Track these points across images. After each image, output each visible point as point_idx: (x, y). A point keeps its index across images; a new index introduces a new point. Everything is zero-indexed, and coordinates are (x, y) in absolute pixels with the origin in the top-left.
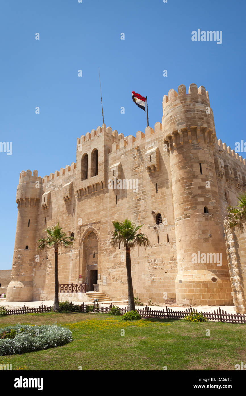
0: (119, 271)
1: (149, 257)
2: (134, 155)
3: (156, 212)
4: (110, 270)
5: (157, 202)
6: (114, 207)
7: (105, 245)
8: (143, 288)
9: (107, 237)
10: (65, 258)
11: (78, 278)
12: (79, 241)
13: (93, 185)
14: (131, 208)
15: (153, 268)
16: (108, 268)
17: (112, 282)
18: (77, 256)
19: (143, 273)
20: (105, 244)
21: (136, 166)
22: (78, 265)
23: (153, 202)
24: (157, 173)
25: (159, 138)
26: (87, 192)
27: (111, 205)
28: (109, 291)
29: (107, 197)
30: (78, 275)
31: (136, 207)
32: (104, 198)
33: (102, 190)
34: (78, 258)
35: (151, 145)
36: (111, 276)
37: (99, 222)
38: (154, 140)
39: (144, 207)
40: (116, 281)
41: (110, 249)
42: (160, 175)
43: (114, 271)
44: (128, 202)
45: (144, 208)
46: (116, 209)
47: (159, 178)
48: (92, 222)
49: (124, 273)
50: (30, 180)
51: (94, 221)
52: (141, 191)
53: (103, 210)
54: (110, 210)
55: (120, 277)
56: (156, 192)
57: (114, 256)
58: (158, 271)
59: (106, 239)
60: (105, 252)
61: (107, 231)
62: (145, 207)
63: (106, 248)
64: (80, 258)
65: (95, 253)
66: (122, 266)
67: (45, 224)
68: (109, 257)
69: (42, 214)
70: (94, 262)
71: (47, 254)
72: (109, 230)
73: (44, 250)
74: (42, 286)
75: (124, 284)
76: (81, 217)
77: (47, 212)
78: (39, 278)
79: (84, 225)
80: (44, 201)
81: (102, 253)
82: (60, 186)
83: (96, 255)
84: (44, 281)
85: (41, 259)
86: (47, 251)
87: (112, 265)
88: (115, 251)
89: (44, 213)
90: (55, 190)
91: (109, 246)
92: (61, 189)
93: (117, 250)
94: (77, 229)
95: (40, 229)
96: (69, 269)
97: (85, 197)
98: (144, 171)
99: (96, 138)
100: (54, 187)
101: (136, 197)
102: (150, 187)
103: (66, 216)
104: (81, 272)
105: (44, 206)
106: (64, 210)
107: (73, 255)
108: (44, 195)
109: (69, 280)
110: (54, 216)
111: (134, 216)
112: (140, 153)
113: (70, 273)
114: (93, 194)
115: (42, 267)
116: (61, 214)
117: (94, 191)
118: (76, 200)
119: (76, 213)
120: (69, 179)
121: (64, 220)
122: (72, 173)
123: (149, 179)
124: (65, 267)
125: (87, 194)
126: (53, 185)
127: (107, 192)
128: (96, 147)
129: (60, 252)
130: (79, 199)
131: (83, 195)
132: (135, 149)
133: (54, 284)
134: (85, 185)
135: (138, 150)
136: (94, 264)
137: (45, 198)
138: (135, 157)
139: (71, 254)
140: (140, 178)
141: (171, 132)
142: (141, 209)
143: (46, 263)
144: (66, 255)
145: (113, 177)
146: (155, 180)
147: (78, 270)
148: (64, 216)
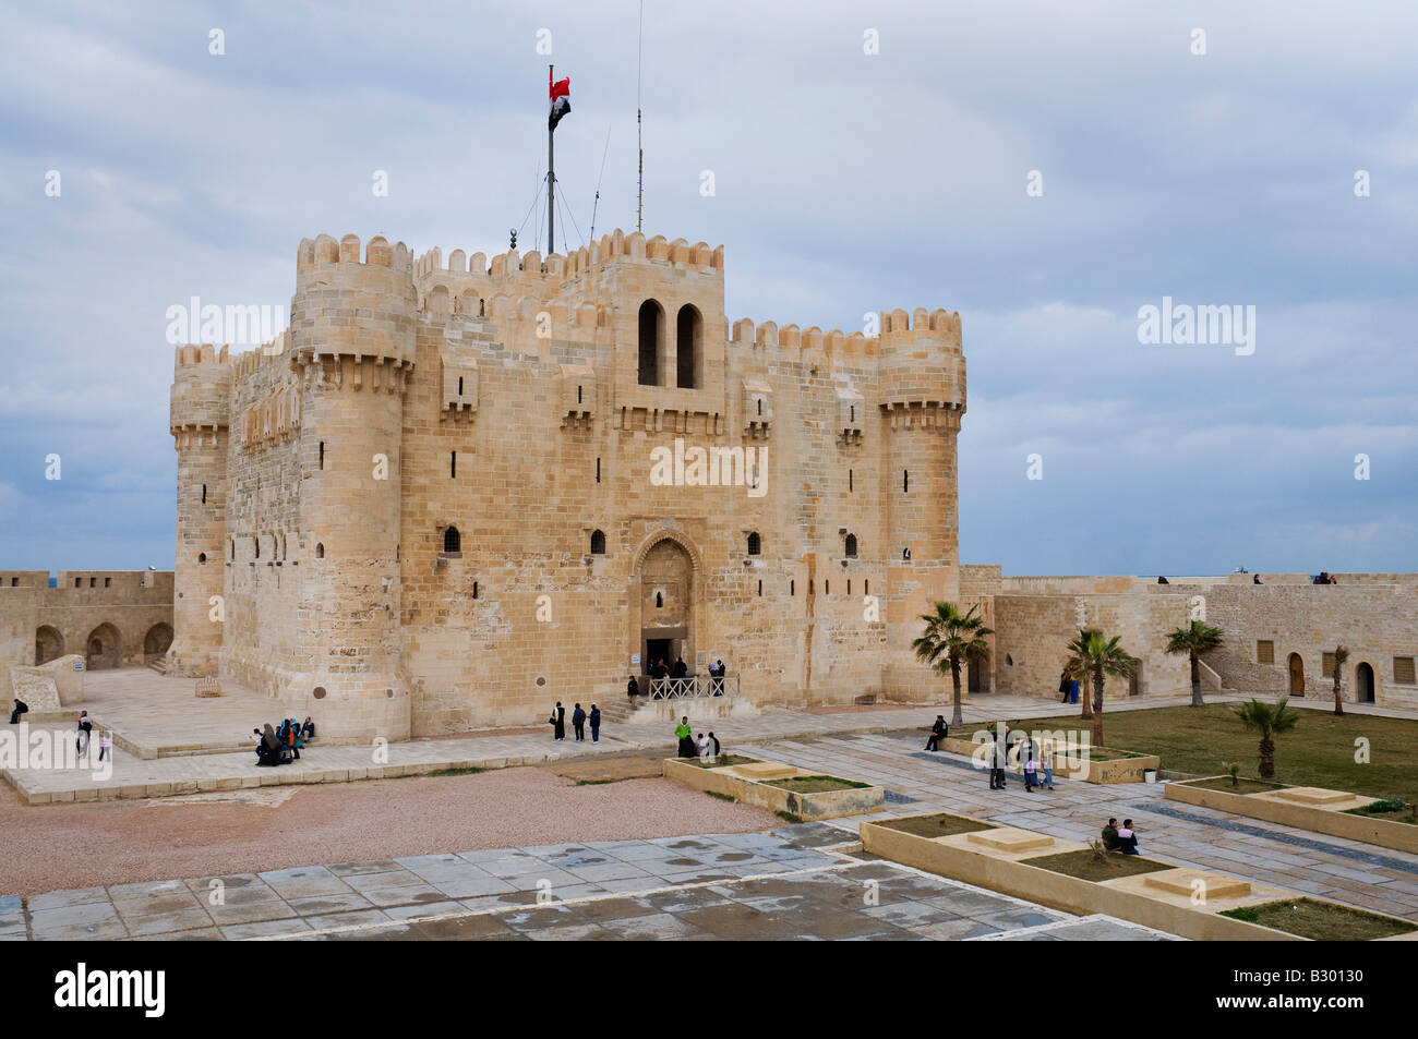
0: (759, 645)
1: (828, 619)
2: (802, 381)
3: (848, 532)
4: (734, 642)
5: (850, 511)
6: (746, 492)
7: (721, 583)
9: (727, 564)
10: (567, 602)
12: (628, 561)
13: (686, 413)
14: (792, 506)
16: (727, 638)
17: (740, 669)
18: (618, 601)
19: (814, 650)
20: (720, 580)
21: (807, 412)
22: (627, 627)
23: (842, 509)
25: (861, 372)
26: (660, 423)
30: (626, 653)
31: (805, 508)
34: (625, 608)
35: (845, 378)
36: (737, 657)
37: (702, 521)
38: (851, 371)
39: (823, 513)
40: (750, 668)
41: (733, 592)
42: (858, 455)
43: (745, 645)
44: (787, 491)
45: (824, 517)
46: (752, 499)
47: (857, 461)
48: (677, 516)
51: (684, 516)
52: (817, 474)
54: (734, 495)
55: (760, 658)
56: (849, 488)
57: (745, 612)
58: (845, 646)
59: (723, 568)
60: (720, 600)
61: (725, 550)
62: (825, 513)
63: (722, 589)
64: (632, 610)
65: (659, 596)
66: (765, 633)
67: (453, 476)
68: (731, 613)
69: (431, 432)
70: (659, 619)
71: (476, 584)
72: (731, 547)
73: (455, 566)
74: (457, 685)
75: (770, 672)
76: (633, 490)
77: (458, 434)
78: (439, 658)
79: (646, 518)
80: (461, 393)
81: (711, 600)
82: (527, 357)
83: (664, 601)
84: (470, 668)
85: (443, 597)
86: (475, 571)
87: (737, 631)
88: (749, 600)
89: (442, 433)
90: (502, 365)
91: (732, 586)
92: (535, 372)
93: (755, 598)
94: (617, 525)
95: (423, 489)
96: (590, 634)
97: (648, 435)
98: (827, 431)
99: (696, 275)
100: (494, 352)
101: (807, 486)
102: (837, 473)
103: (564, 471)
104: (638, 645)
105: (460, 409)
106: (554, 451)
107: (603, 596)
108: (458, 368)
109: (589, 667)
110: (504, 459)
111: (799, 528)
112: (818, 383)
113: (595, 646)
114: (677, 437)
115: (453, 623)
116: (542, 461)
117: (684, 429)
118: (613, 435)
119: (614, 476)
120: (575, 353)
121: (556, 484)
122: (590, 339)
123: (837, 454)
124: (569, 629)
125: (658, 430)
126: (487, 339)
127: (727, 445)
128: (694, 303)
129: (545, 584)
130: (626, 436)
131: (643, 429)
132: (806, 367)
133: (523, 677)
134: (657, 402)
135: (814, 373)
136: (659, 625)
137: (461, 380)
138: (805, 389)
139: (594, 593)
140: (815, 445)
141: (941, 400)
142: (816, 515)
143: (475, 610)
144: (575, 595)
145: (755, 418)
146: (850, 461)
147: (626, 638)
148: (557, 471)
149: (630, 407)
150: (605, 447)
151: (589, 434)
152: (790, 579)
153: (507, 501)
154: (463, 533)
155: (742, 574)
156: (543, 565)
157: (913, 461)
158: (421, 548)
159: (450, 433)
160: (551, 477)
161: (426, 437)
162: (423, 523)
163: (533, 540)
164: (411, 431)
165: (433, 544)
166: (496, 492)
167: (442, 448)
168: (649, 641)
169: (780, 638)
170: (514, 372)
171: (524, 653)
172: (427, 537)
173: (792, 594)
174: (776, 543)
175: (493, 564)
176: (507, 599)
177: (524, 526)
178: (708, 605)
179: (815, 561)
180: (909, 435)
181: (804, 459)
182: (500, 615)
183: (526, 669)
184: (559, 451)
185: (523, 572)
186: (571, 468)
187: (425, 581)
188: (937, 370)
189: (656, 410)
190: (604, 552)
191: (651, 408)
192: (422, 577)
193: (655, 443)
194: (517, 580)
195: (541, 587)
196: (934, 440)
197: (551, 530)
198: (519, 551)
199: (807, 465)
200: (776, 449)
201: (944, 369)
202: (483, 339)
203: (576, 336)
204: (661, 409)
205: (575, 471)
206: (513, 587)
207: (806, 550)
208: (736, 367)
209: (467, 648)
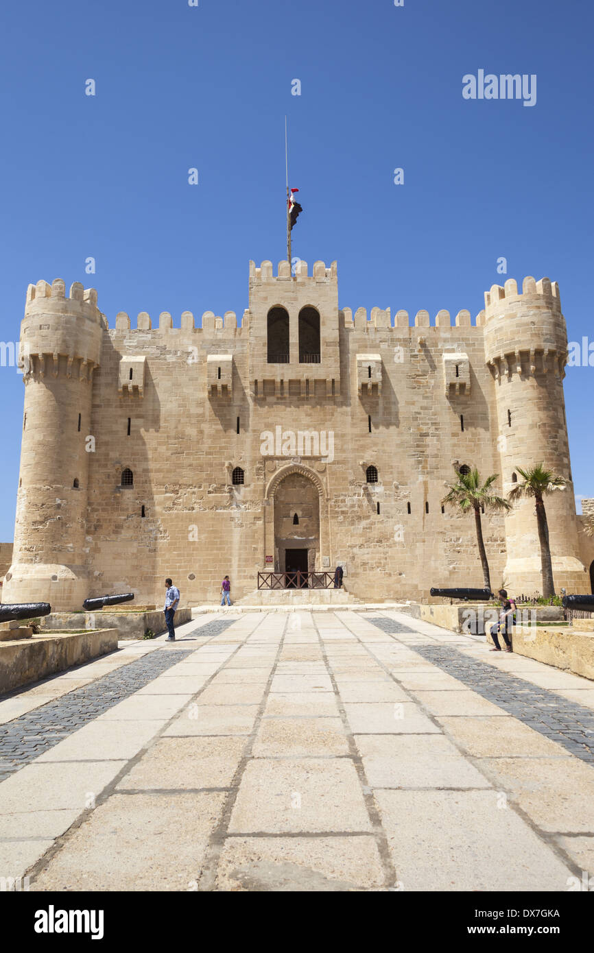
0: (378, 553)
1: (445, 533)
2: (412, 351)
3: (462, 463)
4: (356, 550)
5: (463, 446)
6: (363, 436)
7: (342, 504)
8: (434, 581)
9: (348, 489)
10: (213, 519)
11: (263, 563)
12: (262, 488)
13: (307, 380)
14: (406, 445)
15: (454, 550)
16: (349, 546)
17: (360, 570)
18: (255, 518)
19: (433, 558)
20: (342, 502)
21: (417, 373)
22: (262, 537)
23: (454, 445)
24: (463, 398)
25: (468, 339)
26: (286, 390)
27: (357, 431)
28: (353, 587)
29: (344, 414)
30: (261, 557)
31: (418, 446)
32: (335, 414)
33: (329, 397)
34: (261, 522)
35: (452, 345)
36: (358, 561)
38: (458, 339)
39: (435, 449)
40: (370, 570)
42: (469, 403)
43: (366, 552)
44: (400, 434)
45: (436, 452)
46: (368, 441)
47: (469, 407)
49: (390, 557)
50: (82, 311)
52: (429, 419)
54: (352, 439)
55: (380, 563)
56: (461, 429)
57: (365, 526)
58: (464, 555)
59: (344, 493)
60: (341, 517)
61: (345, 479)
62: (438, 449)
63: (344, 509)
64: (266, 524)
65: (296, 515)
66: (384, 544)
67: (129, 434)
68: (353, 527)
69: (114, 406)
70: (296, 533)
71: (143, 507)
72: (351, 478)
73: (128, 494)
74: (127, 577)
75: (390, 575)
77: (132, 406)
78: (114, 558)
79: (277, 458)
80: (131, 378)
81: (333, 517)
83: (300, 520)
84: (137, 566)
85: (118, 515)
86: (142, 498)
87: (360, 541)
88: (368, 517)
89: (121, 407)
90: (166, 360)
91: (353, 506)
93: (374, 516)
94: (253, 462)
95: (107, 443)
96: (231, 542)
97: (278, 398)
98: (436, 386)
99: (314, 284)
100: (159, 351)
101: (419, 429)
102: (448, 418)
103: (211, 427)
104: (272, 551)
105: (130, 389)
106: (204, 414)
107: (242, 514)
108: (130, 363)
109: (231, 566)
110: (166, 421)
111: (412, 461)
112: (427, 351)
113: (235, 551)
114: (303, 399)
115: (125, 534)
116: (194, 421)
117: (308, 393)
118: (250, 400)
119: (250, 428)
120: (220, 347)
121: (205, 436)
122: (231, 337)
123: (447, 403)
124: (215, 538)
125: (286, 395)
126: (154, 343)
127: (345, 402)
128: (312, 303)
129: (196, 506)
130: (259, 401)
131: (273, 394)
132: (415, 340)
133: (178, 573)
134: (283, 374)
135: (423, 344)
136: (296, 537)
137: (131, 370)
138: (415, 356)
139: (234, 512)
140: (426, 398)
141: (532, 347)
142: (428, 451)
143: (142, 525)
144: (219, 514)
145: (366, 380)
146: (459, 409)
147: (261, 546)
148: (206, 427)
149: (260, 380)
150: (244, 408)
151: (230, 400)
152: (406, 501)
153: (167, 450)
154: (135, 471)
155: (361, 497)
156: (194, 493)
157: (513, 401)
158: (103, 482)
159: (127, 406)
160: (201, 432)
161: (111, 409)
162: (106, 466)
163: (187, 476)
164: (98, 406)
165: (113, 480)
166: (159, 444)
167: (121, 416)
168: (287, 550)
169: (398, 548)
170: (173, 363)
171: (179, 555)
172: (109, 475)
173: (409, 512)
174: (391, 473)
175: (157, 493)
176: (166, 517)
177: (180, 466)
178: (332, 521)
179: (430, 487)
180: (509, 381)
181: (416, 409)
182: (161, 529)
183: (180, 567)
184: (207, 413)
185: (179, 498)
186: (217, 424)
187: (107, 504)
188: (527, 324)
189: (282, 381)
190: (243, 483)
191: (278, 380)
192: (104, 502)
193: (285, 404)
194: (174, 504)
195: (193, 509)
196: (531, 382)
197: (201, 468)
198: (175, 484)
199: (419, 413)
200: (389, 403)
201: (533, 323)
202: (151, 344)
203: (220, 336)
204: (286, 380)
205: (220, 427)
206: (171, 509)
207: (421, 478)
208: (352, 346)
209: (135, 551)
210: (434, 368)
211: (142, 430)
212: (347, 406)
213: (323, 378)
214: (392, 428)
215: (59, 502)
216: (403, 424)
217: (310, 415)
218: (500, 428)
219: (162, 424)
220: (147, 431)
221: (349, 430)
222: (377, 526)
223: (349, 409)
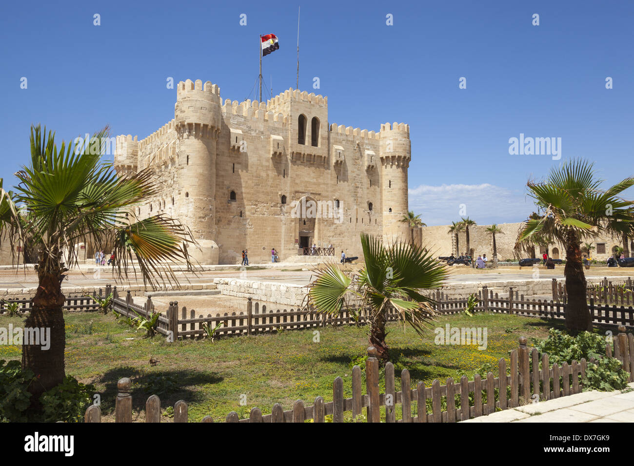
0: (339, 240)
2: (354, 147)
3: (370, 202)
4: (331, 238)
5: (371, 194)
6: (335, 185)
10: (273, 220)
11: (294, 243)
13: (315, 155)
14: (351, 191)
16: (328, 237)
18: (291, 221)
21: (356, 158)
22: (294, 230)
23: (368, 193)
24: (372, 172)
25: (374, 145)
26: (305, 159)
27: (333, 182)
29: (327, 173)
30: (294, 240)
31: (355, 192)
32: (324, 173)
33: (322, 165)
34: (293, 223)
35: (369, 147)
37: (319, 194)
38: (371, 145)
41: (330, 221)
42: (373, 175)
44: (349, 186)
45: (361, 196)
46: (337, 188)
47: (373, 177)
48: (311, 192)
51: (314, 192)
52: (359, 180)
53: (324, 184)
54: (331, 186)
56: (370, 186)
60: (326, 223)
62: (362, 194)
63: (327, 219)
64: (296, 224)
65: (304, 220)
67: (233, 172)
68: (330, 228)
69: (226, 156)
70: (304, 229)
71: (241, 212)
73: (234, 204)
76: (296, 182)
77: (235, 157)
78: (228, 238)
79: (300, 192)
80: (237, 142)
82: (259, 131)
83: (307, 223)
85: (229, 215)
86: (241, 207)
87: (332, 234)
88: (336, 223)
89: (230, 157)
90: (251, 134)
92: (262, 137)
94: (291, 193)
95: (223, 176)
96: (281, 232)
97: (302, 162)
98: (362, 165)
99: (318, 106)
100: (248, 129)
101: (356, 184)
102: (366, 181)
103: (272, 173)
104: (298, 238)
105: (236, 148)
106: (269, 166)
107: (285, 218)
108: (236, 133)
109: (281, 244)
110: (252, 167)
111: (352, 199)
112: (359, 148)
113: (283, 237)
114: (311, 164)
115: (233, 225)
116: (265, 169)
117: (314, 161)
118: (289, 162)
119: (289, 176)
120: (276, 131)
121: (270, 178)
122: (281, 127)
123: (366, 174)
124: (274, 230)
125: (305, 161)
126: (245, 124)
127: (328, 168)
128: (317, 116)
129: (266, 213)
130: (294, 162)
131: (299, 160)
132: (356, 142)
133: (258, 246)
134: (304, 151)
135: (358, 145)
136: (305, 231)
137: (237, 137)
138: (355, 150)
139: (282, 217)
140: (359, 170)
141: (403, 155)
142: (359, 195)
143: (241, 221)
144: (275, 218)
145: (338, 159)
146: (370, 177)
147: (293, 234)
148: (270, 172)
149: (295, 152)
150: (287, 165)
151: (281, 160)
152: (350, 217)
153: (252, 182)
154: (237, 193)
156: (264, 206)
157: (392, 177)
158: (222, 197)
159: (233, 157)
160: (268, 175)
161: (224, 157)
162: (223, 188)
163: (262, 197)
164: (219, 155)
165: (226, 196)
166: (249, 179)
167: (230, 162)
168: (301, 237)
169: (346, 238)
170: (255, 136)
171: (258, 237)
172: (224, 194)
173: (351, 222)
174: (345, 204)
175: (248, 205)
176: (252, 218)
177: (258, 192)
178: (322, 224)
179: (358, 211)
180: (391, 168)
181: (354, 175)
182: (250, 224)
183: (259, 243)
184: (270, 166)
185: (258, 208)
186: (275, 172)
187: (224, 209)
188: (401, 144)
189: (304, 154)
190: (286, 203)
191: (303, 153)
192: (222, 208)
193: (304, 165)
194: (256, 211)
195: (264, 214)
196: (400, 170)
197: (267, 194)
198: (257, 201)
199: (356, 177)
200: (345, 171)
201: (404, 144)
202: (244, 124)
203: (276, 125)
204: (306, 154)
205: (276, 174)
206: (254, 214)
207: (355, 207)
208: (331, 141)
209: (238, 234)
210: (362, 156)
211: (240, 171)
212: (329, 170)
213: (321, 155)
214: (346, 182)
215: (211, 207)
216: (350, 181)
217: (314, 172)
218: (384, 187)
219: (249, 168)
220: (242, 171)
221: (329, 182)
222: (339, 227)
223: (330, 171)
